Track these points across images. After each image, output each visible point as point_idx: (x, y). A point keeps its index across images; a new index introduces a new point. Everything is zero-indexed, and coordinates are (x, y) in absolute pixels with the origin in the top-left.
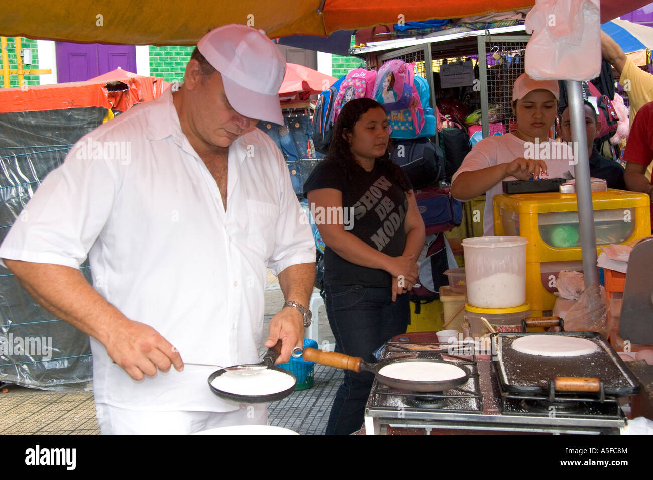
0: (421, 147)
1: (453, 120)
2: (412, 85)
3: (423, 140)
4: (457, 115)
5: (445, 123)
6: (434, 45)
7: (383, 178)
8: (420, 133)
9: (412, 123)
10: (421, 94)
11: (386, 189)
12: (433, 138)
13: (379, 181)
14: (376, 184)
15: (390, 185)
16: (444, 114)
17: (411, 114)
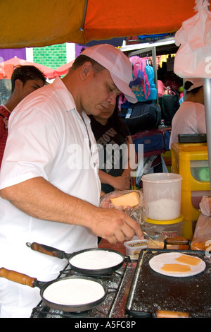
0: (148, 106)
1: (172, 90)
2: (143, 71)
3: (150, 102)
4: (174, 87)
5: (166, 91)
6: (157, 47)
7: (112, 129)
8: (147, 98)
9: (143, 93)
10: (149, 76)
11: (113, 136)
12: (156, 101)
13: (109, 131)
14: (107, 133)
15: (116, 133)
16: (166, 86)
17: (143, 88)
